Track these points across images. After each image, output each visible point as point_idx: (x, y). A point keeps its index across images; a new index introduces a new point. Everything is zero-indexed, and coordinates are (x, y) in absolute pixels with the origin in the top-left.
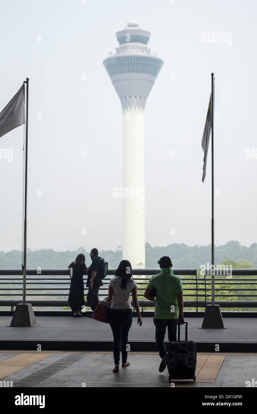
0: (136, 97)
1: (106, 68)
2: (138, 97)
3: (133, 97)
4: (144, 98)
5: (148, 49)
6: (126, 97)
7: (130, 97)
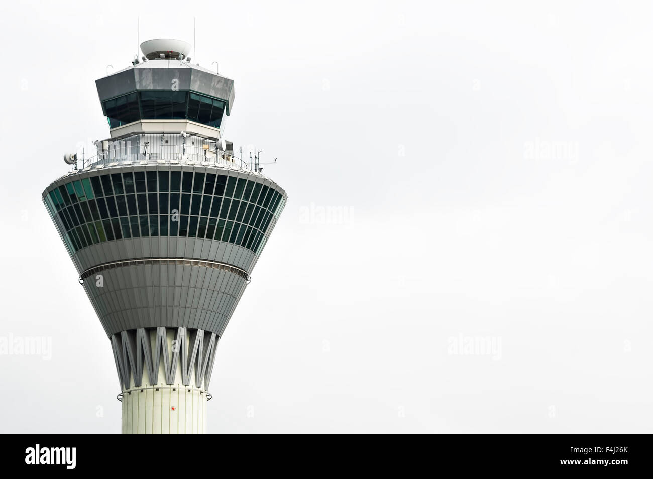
0: (173, 331)
2: (183, 332)
3: (162, 331)
4: (208, 334)
5: (222, 142)
7: (151, 331)
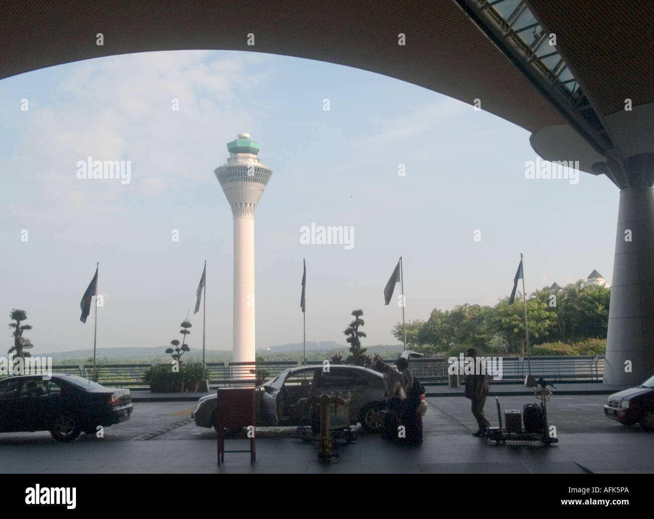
0: (246, 204)
1: (217, 177)
6: (236, 204)
7: (241, 204)
